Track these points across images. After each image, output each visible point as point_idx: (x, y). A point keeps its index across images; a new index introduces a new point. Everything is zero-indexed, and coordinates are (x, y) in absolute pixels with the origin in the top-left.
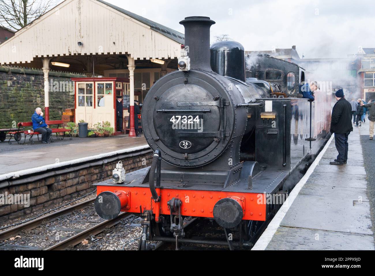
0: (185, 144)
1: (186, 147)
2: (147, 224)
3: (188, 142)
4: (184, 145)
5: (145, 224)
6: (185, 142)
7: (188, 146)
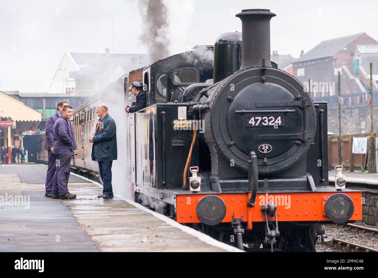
0: (265, 148)
1: (266, 151)
2: (242, 231)
3: (268, 146)
4: (263, 148)
5: (239, 231)
6: (265, 146)
7: (268, 150)
